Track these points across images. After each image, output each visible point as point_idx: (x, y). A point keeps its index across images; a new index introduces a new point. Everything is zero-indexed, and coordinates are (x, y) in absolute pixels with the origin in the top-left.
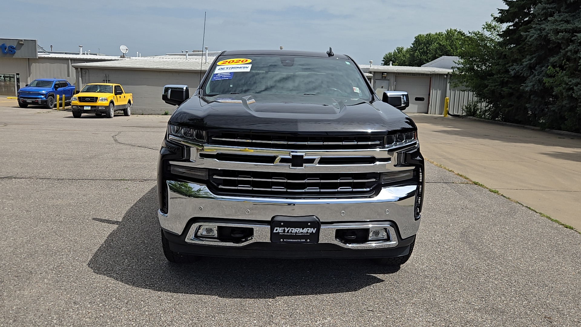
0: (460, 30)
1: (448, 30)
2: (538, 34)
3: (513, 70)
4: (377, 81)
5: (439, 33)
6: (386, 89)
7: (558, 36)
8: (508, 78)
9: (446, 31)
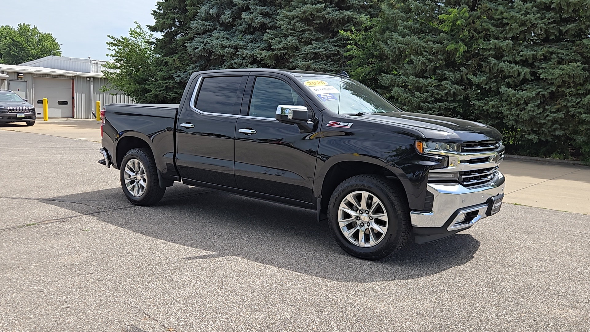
0: (35, 26)
1: (20, 24)
2: (202, 47)
3: (178, 77)
4: (11, 82)
5: (6, 26)
6: (24, 92)
7: (225, 51)
8: (173, 83)
9: (19, 26)
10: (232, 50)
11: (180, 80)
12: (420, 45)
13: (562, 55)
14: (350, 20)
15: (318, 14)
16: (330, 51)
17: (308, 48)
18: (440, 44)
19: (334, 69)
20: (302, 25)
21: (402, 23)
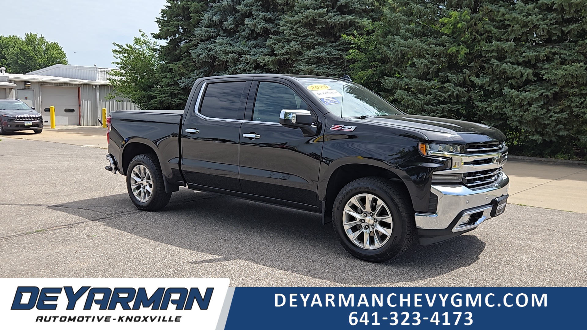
0: (42, 35)
1: (27, 34)
2: (206, 53)
3: (182, 83)
4: (18, 91)
5: (13, 36)
6: (31, 100)
7: (229, 57)
8: (177, 90)
9: (26, 35)
10: (236, 56)
11: (185, 86)
12: (422, 48)
13: (565, 56)
14: (352, 24)
15: (320, 19)
16: (332, 55)
17: (311, 53)
18: (442, 47)
19: (337, 73)
20: (305, 30)
21: (404, 26)
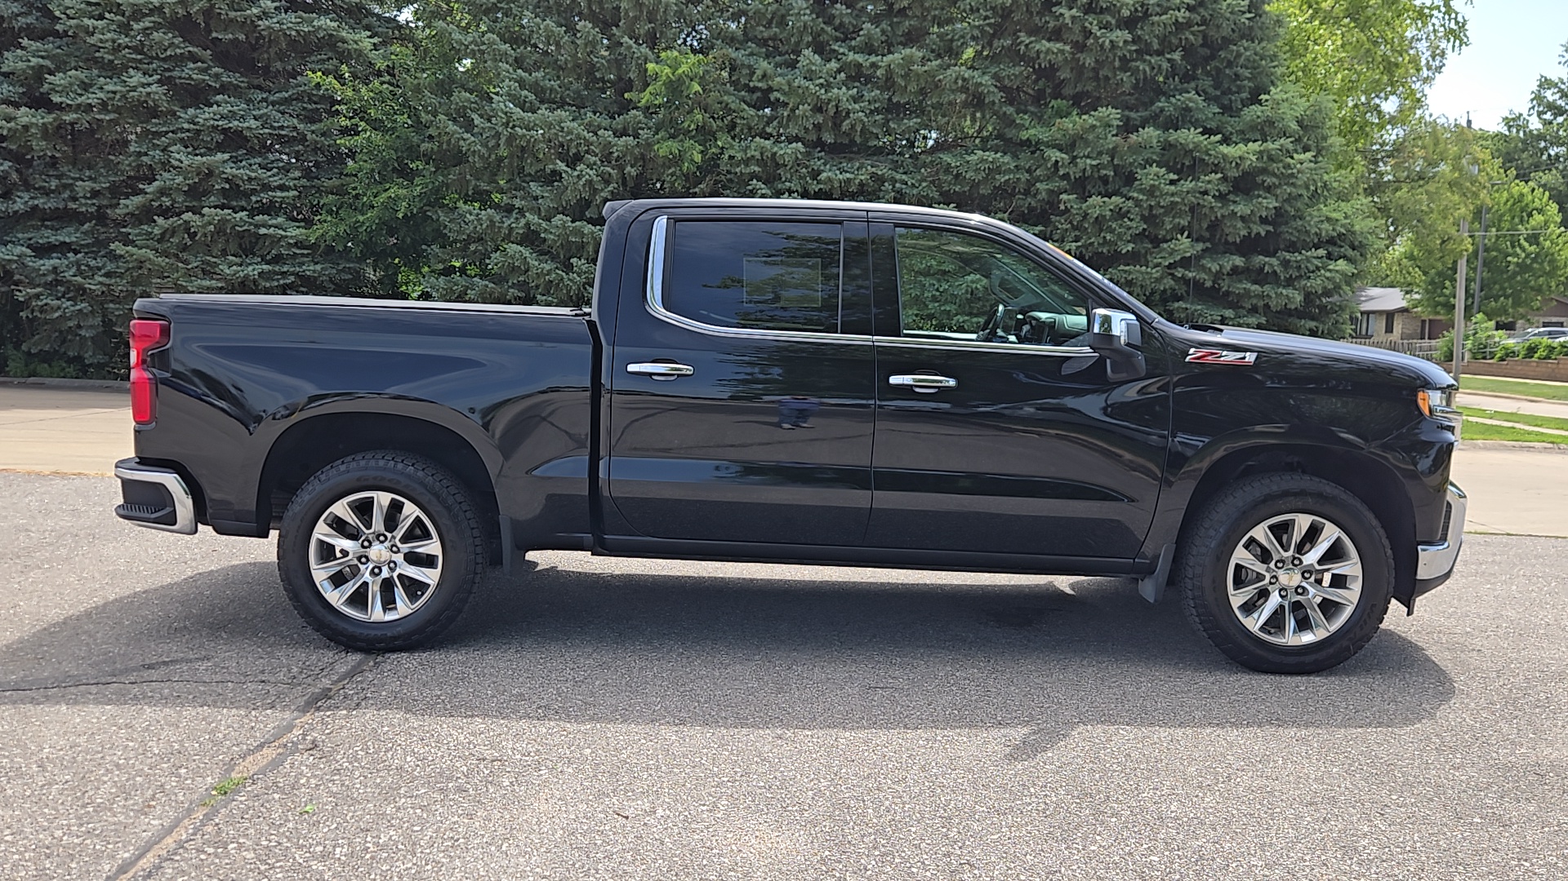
12: (578, 137)
13: (904, 186)
14: (331, 42)
15: (232, 14)
16: (274, 128)
17: (205, 116)
18: (632, 138)
19: (291, 184)
20: (176, 41)
21: (511, 71)
